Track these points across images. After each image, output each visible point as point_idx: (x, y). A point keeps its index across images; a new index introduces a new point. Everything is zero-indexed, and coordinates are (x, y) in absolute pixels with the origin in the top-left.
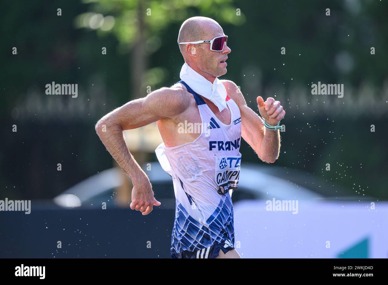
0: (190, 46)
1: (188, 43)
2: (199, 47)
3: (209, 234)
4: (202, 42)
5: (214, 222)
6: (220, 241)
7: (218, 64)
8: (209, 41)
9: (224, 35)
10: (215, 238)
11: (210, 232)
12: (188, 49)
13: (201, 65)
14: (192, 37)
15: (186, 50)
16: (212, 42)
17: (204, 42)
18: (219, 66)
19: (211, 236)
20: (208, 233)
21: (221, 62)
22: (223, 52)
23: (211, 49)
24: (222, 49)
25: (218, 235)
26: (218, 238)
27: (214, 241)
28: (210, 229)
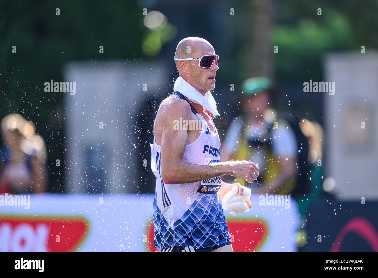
0: (182, 62)
1: (180, 60)
2: (190, 63)
3: (173, 236)
4: (192, 59)
5: (181, 225)
6: (181, 244)
7: (207, 80)
8: (198, 59)
9: (214, 54)
10: (177, 241)
11: (174, 234)
12: (180, 65)
13: (192, 80)
14: (184, 54)
15: (179, 66)
16: (200, 59)
17: (194, 59)
18: (207, 82)
19: (174, 238)
20: (173, 234)
21: (210, 78)
22: (212, 70)
23: (199, 65)
24: (210, 67)
25: (181, 239)
26: (180, 241)
27: (176, 243)
28: (175, 232)
